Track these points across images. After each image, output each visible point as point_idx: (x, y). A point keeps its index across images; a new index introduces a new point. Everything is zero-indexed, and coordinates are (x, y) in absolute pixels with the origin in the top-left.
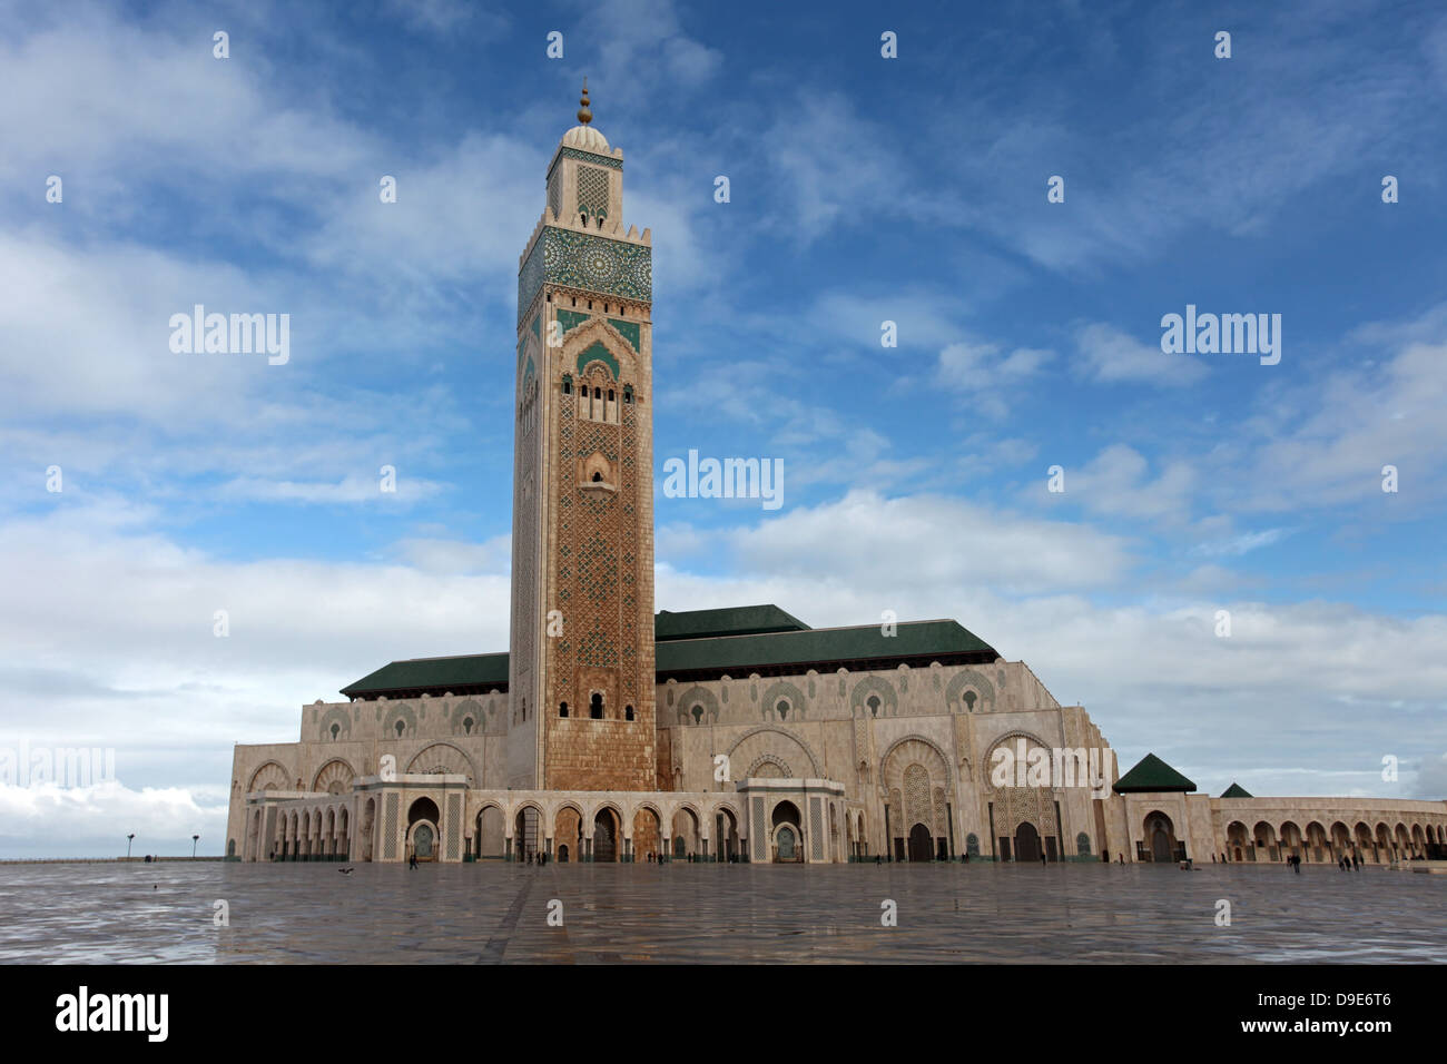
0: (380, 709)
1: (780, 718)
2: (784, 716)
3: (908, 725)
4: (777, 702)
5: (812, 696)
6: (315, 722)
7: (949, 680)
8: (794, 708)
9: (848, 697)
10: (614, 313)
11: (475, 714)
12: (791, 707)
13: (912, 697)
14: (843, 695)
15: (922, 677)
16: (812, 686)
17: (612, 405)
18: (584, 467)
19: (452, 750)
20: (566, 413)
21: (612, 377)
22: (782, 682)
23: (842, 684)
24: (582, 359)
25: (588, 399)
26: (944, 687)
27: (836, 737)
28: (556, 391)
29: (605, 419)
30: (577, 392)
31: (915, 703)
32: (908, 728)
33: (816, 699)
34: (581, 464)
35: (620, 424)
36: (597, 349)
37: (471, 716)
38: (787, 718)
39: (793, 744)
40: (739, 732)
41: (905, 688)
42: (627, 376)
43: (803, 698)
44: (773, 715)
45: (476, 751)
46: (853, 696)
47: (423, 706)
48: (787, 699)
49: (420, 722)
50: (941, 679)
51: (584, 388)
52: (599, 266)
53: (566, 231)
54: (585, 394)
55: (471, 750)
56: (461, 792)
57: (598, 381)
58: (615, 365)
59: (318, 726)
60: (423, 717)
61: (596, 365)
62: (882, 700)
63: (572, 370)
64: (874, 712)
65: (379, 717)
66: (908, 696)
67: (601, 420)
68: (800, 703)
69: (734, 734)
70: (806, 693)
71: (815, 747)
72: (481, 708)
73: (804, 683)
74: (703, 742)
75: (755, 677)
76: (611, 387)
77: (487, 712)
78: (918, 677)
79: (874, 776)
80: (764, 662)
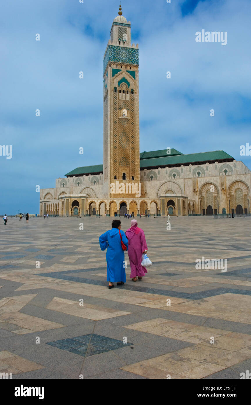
0: (74, 179)
2: (174, 178)
3: (208, 180)
4: (173, 174)
5: (182, 172)
7: (220, 167)
9: (192, 172)
10: (128, 69)
11: (96, 180)
12: (176, 175)
13: (209, 172)
14: (190, 172)
15: (212, 166)
16: (182, 169)
17: (128, 95)
18: (120, 113)
19: (90, 189)
20: (115, 98)
21: (128, 87)
22: (174, 169)
23: (190, 169)
24: (120, 83)
25: (121, 94)
26: (218, 169)
27: (188, 183)
28: (112, 92)
29: (126, 99)
30: (118, 91)
31: (210, 173)
32: (207, 180)
33: (183, 173)
34: (119, 112)
35: (130, 100)
36: (124, 80)
37: (95, 180)
38: (175, 178)
39: (176, 185)
40: (162, 182)
41: (207, 169)
42: (132, 86)
43: (180, 173)
44: (172, 178)
45: (96, 189)
46: (193, 172)
47: (84, 178)
48: (175, 173)
49: (83, 182)
50: (218, 167)
51: (120, 91)
52: (124, 55)
53: (114, 46)
54: (120, 92)
55: (95, 189)
56: (85, 199)
57: (124, 89)
58: (128, 84)
59: (60, 184)
60: (84, 181)
61: (123, 84)
62: (201, 173)
63: (117, 85)
64: (199, 176)
65: (73, 181)
66: (208, 172)
67: (125, 99)
68: (179, 174)
69: (161, 183)
70: (180, 171)
71: (182, 186)
72: (98, 178)
73: (180, 169)
74: (152, 185)
75: (167, 168)
76: (128, 90)
77: (99, 179)
78: (211, 166)
79: (198, 193)
80: (170, 164)
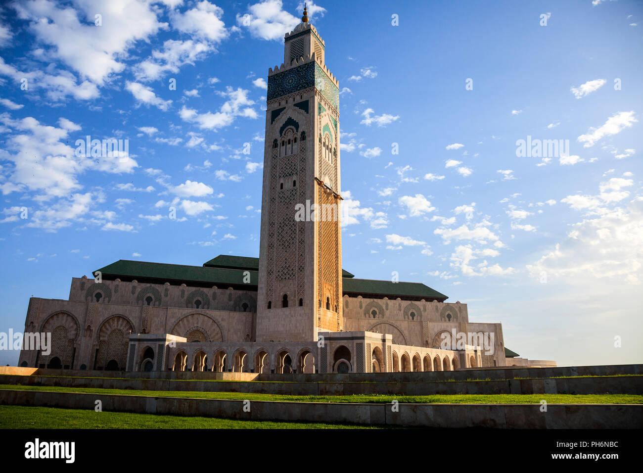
0: (134, 288)
1: (373, 318)
4: (371, 310)
5: (387, 309)
6: (82, 290)
7: (441, 308)
8: (379, 314)
9: (402, 312)
11: (203, 299)
12: (378, 313)
13: (428, 314)
14: (400, 310)
15: (431, 306)
16: (387, 305)
22: (374, 301)
23: (400, 305)
26: (440, 311)
31: (429, 317)
33: (389, 310)
37: (200, 299)
41: (425, 310)
43: (383, 310)
44: (370, 317)
46: (404, 311)
48: (376, 310)
50: (439, 307)
59: (85, 292)
62: (416, 314)
64: (413, 319)
66: (426, 313)
68: (382, 313)
69: (370, 323)
70: (384, 307)
71: (406, 333)
72: (207, 295)
73: (384, 303)
75: (360, 298)
77: (211, 298)
78: (430, 305)
